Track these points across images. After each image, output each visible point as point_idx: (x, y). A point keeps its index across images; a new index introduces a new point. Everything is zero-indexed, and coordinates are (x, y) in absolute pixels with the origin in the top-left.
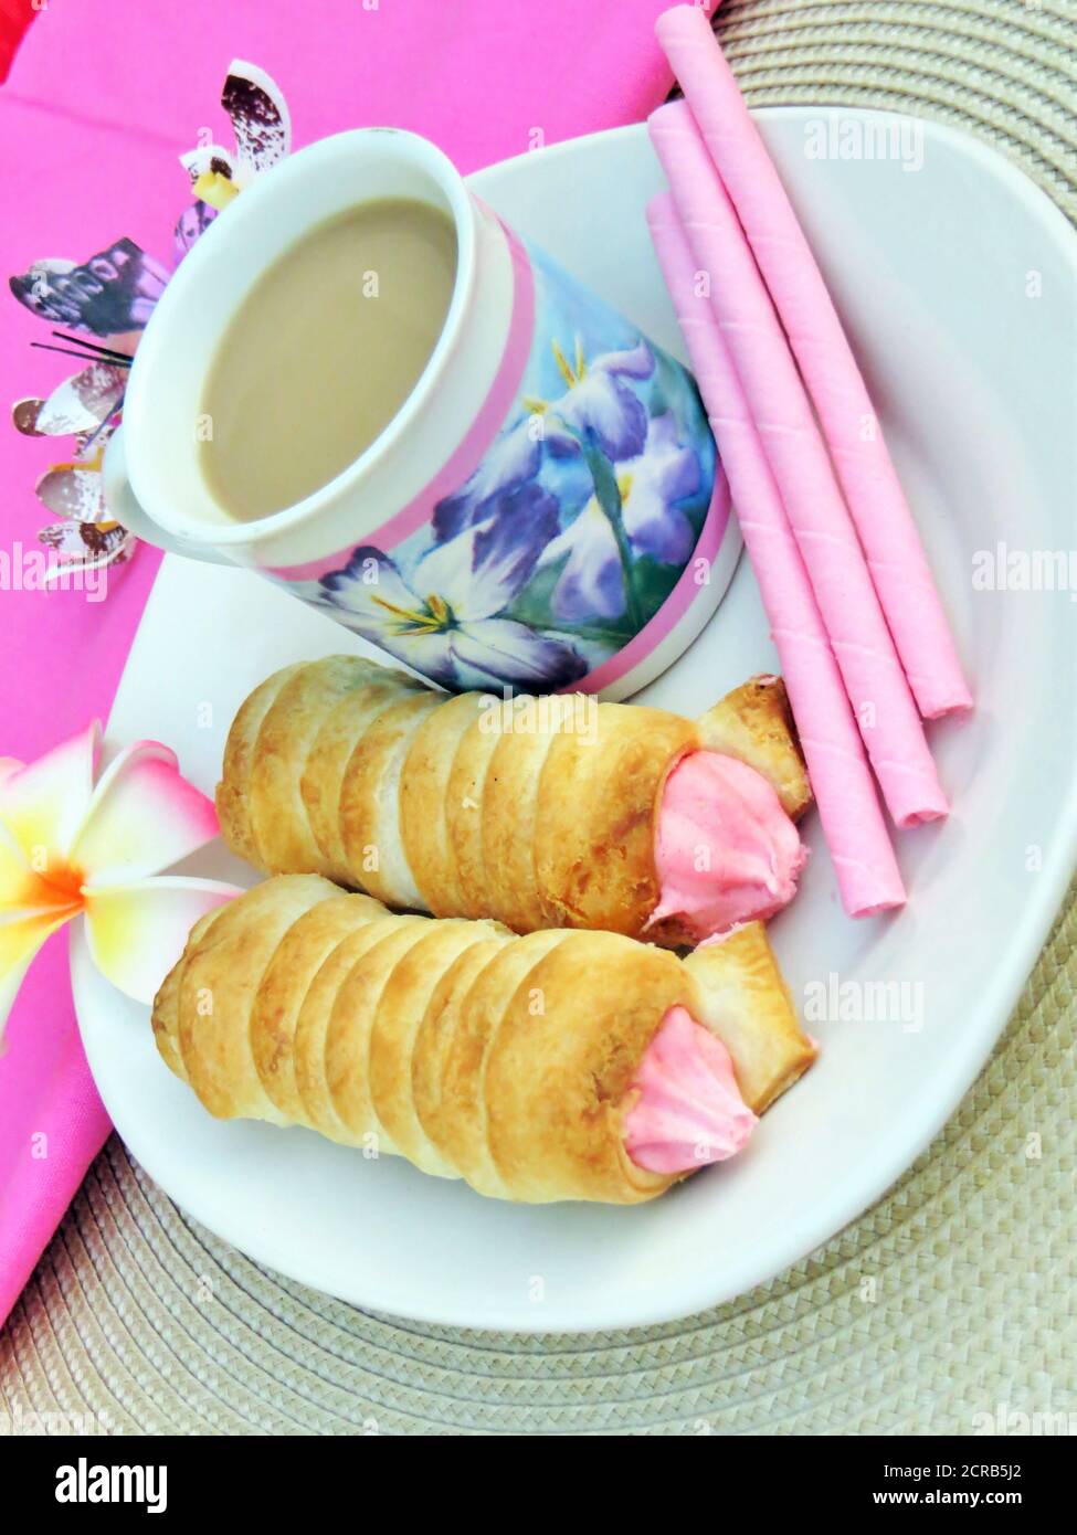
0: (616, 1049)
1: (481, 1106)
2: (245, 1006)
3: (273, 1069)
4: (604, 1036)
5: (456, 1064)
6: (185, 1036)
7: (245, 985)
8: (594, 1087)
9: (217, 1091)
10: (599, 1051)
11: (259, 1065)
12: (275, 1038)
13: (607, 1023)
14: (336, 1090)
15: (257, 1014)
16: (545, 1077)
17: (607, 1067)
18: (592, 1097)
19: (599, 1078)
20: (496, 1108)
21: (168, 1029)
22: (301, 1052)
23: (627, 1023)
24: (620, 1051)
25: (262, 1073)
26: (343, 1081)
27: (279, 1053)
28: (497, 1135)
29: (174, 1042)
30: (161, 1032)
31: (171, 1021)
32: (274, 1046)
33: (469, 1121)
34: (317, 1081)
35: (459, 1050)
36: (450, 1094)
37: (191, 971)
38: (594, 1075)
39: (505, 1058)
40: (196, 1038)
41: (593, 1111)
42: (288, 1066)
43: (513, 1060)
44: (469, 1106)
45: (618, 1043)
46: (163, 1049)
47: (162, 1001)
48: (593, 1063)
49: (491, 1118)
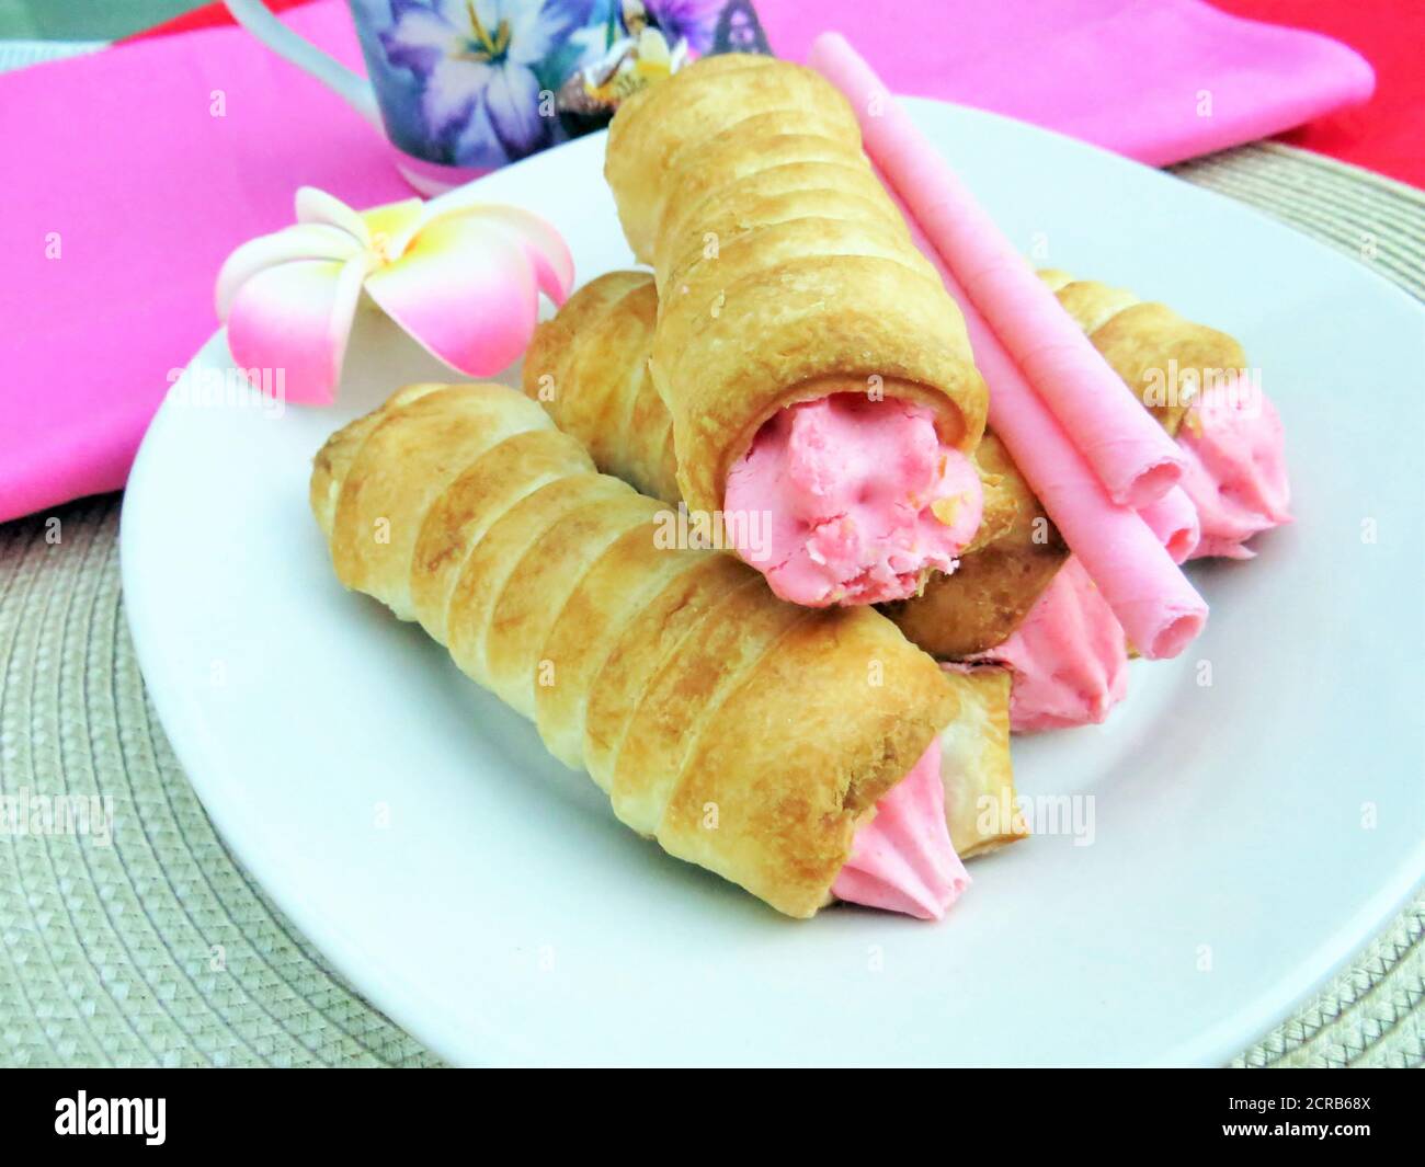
0: (887, 757)
1: (691, 742)
2: (434, 491)
3: (432, 566)
4: (880, 738)
5: (674, 678)
6: (351, 488)
7: (441, 470)
8: (846, 790)
9: (357, 557)
10: (870, 753)
11: (420, 555)
12: (450, 537)
13: (888, 723)
14: (500, 626)
15: (443, 504)
16: (797, 755)
17: (871, 775)
18: (840, 801)
19: (858, 783)
20: (714, 754)
21: (334, 471)
22: (479, 567)
23: (906, 734)
24: (889, 761)
25: (417, 564)
26: (515, 621)
27: (447, 554)
28: (698, 782)
29: (334, 489)
30: (322, 471)
31: (342, 466)
32: (445, 545)
33: (664, 747)
34: (480, 604)
35: (683, 662)
36: (655, 708)
37: (388, 428)
38: (852, 776)
39: (754, 707)
40: (363, 495)
41: (833, 818)
42: (453, 573)
43: (763, 714)
44: (674, 733)
45: (890, 753)
46: (317, 488)
47: (338, 442)
48: (858, 762)
49: (701, 760)
